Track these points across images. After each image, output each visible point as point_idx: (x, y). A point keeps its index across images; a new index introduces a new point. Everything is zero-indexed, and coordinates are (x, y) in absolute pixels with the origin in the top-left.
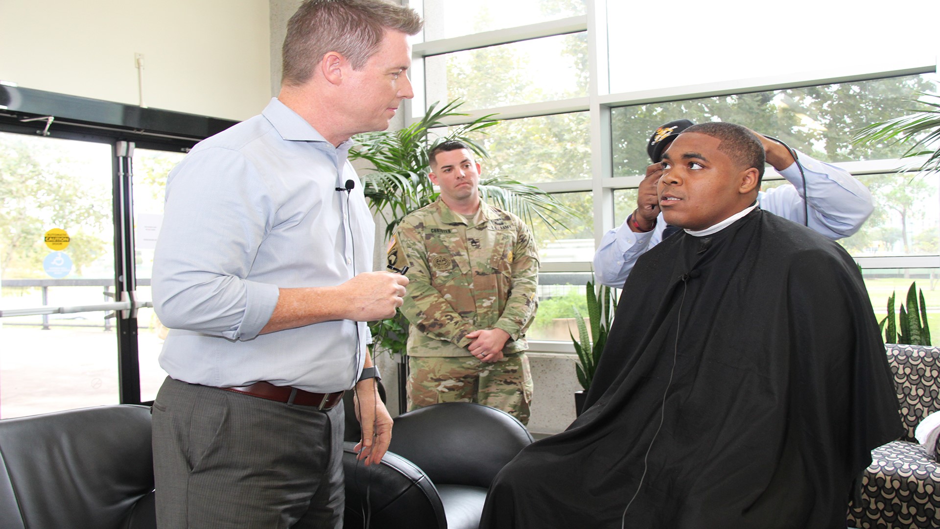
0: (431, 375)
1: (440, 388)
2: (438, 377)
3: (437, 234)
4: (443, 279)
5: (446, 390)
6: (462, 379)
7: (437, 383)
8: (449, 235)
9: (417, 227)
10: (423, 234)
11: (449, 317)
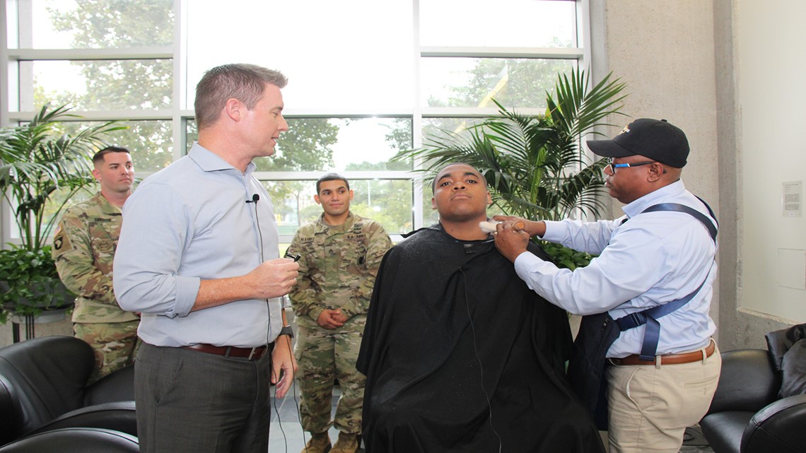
3: (99, 223)
4: (106, 259)
5: (110, 350)
6: (123, 341)
8: (109, 223)
9: (81, 216)
10: (87, 222)
11: (105, 287)
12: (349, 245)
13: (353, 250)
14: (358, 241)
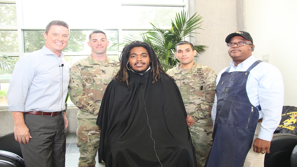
0: (85, 129)
1: (89, 134)
2: (88, 129)
3: (86, 68)
4: (89, 87)
5: (91, 135)
6: (98, 130)
7: (87, 132)
8: (92, 68)
9: (77, 66)
10: (80, 68)
11: (87, 104)
12: (194, 79)
13: (197, 82)
14: (199, 77)
